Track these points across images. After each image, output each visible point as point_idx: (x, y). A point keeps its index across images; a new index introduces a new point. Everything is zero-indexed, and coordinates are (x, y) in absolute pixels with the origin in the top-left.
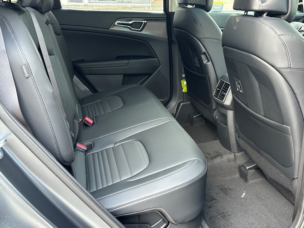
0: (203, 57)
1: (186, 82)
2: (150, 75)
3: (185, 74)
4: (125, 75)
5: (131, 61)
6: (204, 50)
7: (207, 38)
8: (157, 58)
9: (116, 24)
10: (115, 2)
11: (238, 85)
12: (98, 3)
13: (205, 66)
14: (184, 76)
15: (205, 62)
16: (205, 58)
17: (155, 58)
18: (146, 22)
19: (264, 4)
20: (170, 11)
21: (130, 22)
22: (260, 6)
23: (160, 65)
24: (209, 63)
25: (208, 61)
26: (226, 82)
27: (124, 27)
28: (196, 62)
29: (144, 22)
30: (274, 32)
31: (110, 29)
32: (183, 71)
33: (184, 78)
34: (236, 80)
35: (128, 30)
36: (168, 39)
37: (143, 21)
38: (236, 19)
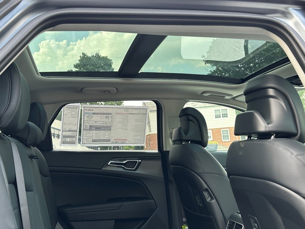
0: (206, 194)
1: (187, 227)
2: (146, 219)
3: (186, 217)
4: (117, 221)
5: (124, 203)
6: (206, 186)
7: (207, 173)
8: (154, 200)
9: (109, 164)
10: (109, 143)
11: (254, 224)
12: (92, 144)
13: (209, 204)
14: (184, 220)
15: (208, 200)
16: (207, 195)
17: (152, 199)
18: (140, 161)
19: (270, 126)
20: (164, 150)
21: (124, 162)
22: (266, 127)
23: (157, 208)
24: (214, 201)
25: (212, 198)
26: (236, 223)
27: (118, 167)
28: (198, 202)
29: (139, 162)
30: (289, 153)
31: (103, 169)
32: (183, 214)
33: (185, 223)
34: (251, 217)
35: (122, 170)
36: (165, 178)
37: (137, 161)
38: (240, 144)
